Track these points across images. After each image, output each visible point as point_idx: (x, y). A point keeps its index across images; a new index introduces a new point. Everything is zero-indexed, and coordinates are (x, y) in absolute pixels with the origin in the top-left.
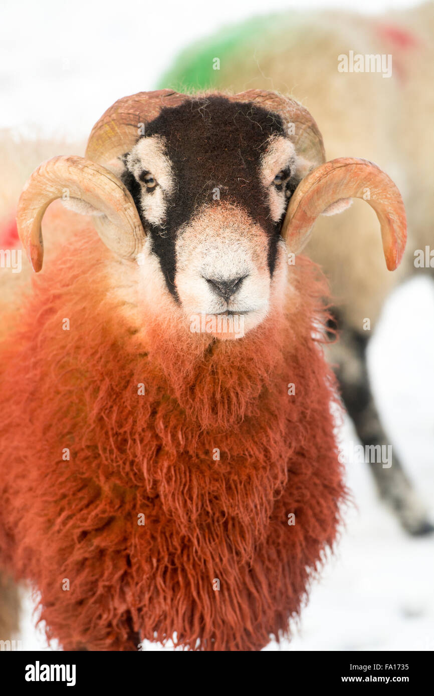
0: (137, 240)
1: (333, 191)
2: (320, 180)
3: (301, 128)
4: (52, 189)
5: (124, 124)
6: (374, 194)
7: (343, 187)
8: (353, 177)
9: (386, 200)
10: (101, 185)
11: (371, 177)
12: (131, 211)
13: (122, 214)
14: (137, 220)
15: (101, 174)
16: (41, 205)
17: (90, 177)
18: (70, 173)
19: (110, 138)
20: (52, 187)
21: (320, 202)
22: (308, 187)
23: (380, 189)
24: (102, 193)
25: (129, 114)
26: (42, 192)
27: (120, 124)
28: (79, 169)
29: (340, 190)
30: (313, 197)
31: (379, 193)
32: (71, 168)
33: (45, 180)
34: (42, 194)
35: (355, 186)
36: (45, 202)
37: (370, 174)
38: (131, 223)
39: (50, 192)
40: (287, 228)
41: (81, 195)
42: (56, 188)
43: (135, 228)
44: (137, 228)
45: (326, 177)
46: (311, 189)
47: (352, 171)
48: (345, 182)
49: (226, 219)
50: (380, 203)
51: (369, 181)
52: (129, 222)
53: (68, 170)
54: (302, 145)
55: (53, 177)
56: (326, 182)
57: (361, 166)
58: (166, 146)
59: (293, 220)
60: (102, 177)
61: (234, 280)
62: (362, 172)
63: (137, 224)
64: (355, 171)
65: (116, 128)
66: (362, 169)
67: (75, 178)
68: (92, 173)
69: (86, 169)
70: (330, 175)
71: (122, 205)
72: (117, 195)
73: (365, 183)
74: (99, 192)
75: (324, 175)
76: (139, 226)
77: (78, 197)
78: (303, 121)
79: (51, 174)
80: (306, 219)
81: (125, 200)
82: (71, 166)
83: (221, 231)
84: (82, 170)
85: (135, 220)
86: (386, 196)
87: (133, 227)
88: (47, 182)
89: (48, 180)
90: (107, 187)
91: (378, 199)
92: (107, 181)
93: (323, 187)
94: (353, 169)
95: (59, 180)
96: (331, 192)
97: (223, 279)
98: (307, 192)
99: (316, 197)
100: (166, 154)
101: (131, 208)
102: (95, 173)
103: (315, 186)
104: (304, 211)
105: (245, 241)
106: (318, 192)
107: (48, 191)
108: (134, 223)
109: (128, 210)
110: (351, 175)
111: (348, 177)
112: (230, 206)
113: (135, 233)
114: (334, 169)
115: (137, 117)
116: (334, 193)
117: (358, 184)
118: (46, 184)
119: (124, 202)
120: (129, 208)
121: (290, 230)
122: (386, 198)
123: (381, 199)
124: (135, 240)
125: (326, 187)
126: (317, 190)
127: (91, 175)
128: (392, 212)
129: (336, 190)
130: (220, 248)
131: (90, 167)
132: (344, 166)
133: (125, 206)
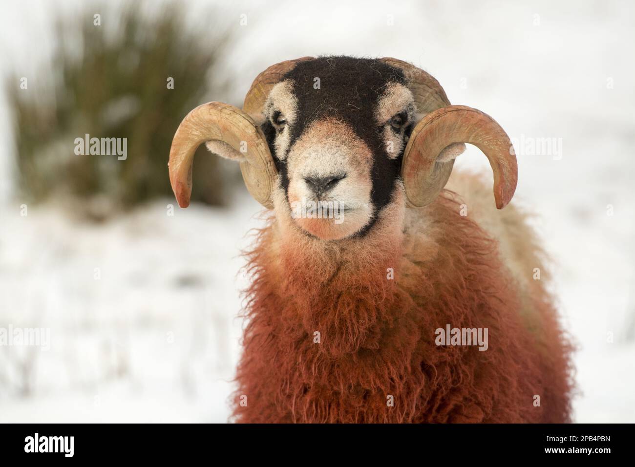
0: (270, 177)
1: (446, 134)
2: (432, 121)
3: (428, 92)
4: (197, 133)
5: (267, 83)
6: (485, 140)
7: (455, 131)
8: (465, 122)
9: (497, 147)
10: (236, 123)
11: (482, 124)
12: (263, 147)
13: (255, 149)
14: (267, 155)
15: (237, 114)
16: (188, 149)
17: (227, 116)
18: (211, 115)
19: (257, 99)
20: (197, 130)
21: (434, 144)
22: (421, 127)
23: (491, 136)
24: (237, 130)
25: (272, 74)
26: (189, 136)
27: (265, 84)
28: (218, 110)
29: (453, 134)
30: (426, 137)
31: (490, 140)
32: (211, 110)
33: (191, 125)
34: (189, 139)
35: (466, 131)
36: (192, 146)
37: (481, 120)
38: (263, 158)
39: (195, 135)
40: (404, 167)
41: (222, 136)
42: (201, 132)
43: (267, 164)
44: (269, 163)
45: (438, 119)
46: (424, 129)
47: (464, 116)
48: (457, 126)
49: (330, 130)
50: (491, 149)
51: (480, 127)
52: (261, 158)
53: (209, 112)
54: (428, 107)
55: (197, 120)
56: (439, 124)
57: (473, 113)
58: (294, 86)
59: (409, 159)
60: (238, 116)
61: (327, 179)
62: (473, 118)
63: (268, 159)
64: (467, 116)
65: (262, 89)
66: (473, 115)
67: (214, 118)
68: (228, 113)
69: (224, 110)
70: (442, 117)
71: (255, 141)
72: (250, 132)
73: (476, 128)
74: (234, 129)
75: (436, 117)
76: (270, 162)
77: (219, 139)
78: (429, 84)
79: (195, 118)
80: (422, 161)
81: (257, 136)
82: (212, 108)
83: (324, 139)
84: (221, 111)
85: (266, 156)
86: (497, 143)
87: (266, 163)
88: (193, 126)
89: (194, 124)
90: (241, 124)
91: (489, 145)
92: (241, 119)
93: (436, 128)
94: (465, 114)
95: (202, 123)
96: (444, 135)
97: (317, 176)
98: (420, 131)
99: (429, 139)
100: (293, 92)
101: (263, 144)
102: (232, 112)
103: (428, 126)
104: (420, 151)
105: (344, 148)
106: (431, 132)
107: (193, 135)
108: (266, 158)
109: (260, 146)
110: (462, 120)
111: (459, 122)
112: (335, 121)
113: (267, 169)
114: (447, 112)
115: (278, 75)
116: (447, 136)
117: (470, 129)
118: (192, 128)
119: (256, 138)
120: (261, 144)
121: (407, 169)
122: (497, 144)
123: (493, 145)
124: (269, 176)
125: (439, 130)
126: (430, 130)
127: (228, 114)
128: (502, 158)
129: (449, 133)
130: (320, 151)
131: (228, 109)
132: (456, 111)
133: (257, 142)
